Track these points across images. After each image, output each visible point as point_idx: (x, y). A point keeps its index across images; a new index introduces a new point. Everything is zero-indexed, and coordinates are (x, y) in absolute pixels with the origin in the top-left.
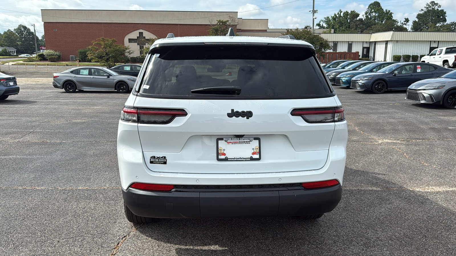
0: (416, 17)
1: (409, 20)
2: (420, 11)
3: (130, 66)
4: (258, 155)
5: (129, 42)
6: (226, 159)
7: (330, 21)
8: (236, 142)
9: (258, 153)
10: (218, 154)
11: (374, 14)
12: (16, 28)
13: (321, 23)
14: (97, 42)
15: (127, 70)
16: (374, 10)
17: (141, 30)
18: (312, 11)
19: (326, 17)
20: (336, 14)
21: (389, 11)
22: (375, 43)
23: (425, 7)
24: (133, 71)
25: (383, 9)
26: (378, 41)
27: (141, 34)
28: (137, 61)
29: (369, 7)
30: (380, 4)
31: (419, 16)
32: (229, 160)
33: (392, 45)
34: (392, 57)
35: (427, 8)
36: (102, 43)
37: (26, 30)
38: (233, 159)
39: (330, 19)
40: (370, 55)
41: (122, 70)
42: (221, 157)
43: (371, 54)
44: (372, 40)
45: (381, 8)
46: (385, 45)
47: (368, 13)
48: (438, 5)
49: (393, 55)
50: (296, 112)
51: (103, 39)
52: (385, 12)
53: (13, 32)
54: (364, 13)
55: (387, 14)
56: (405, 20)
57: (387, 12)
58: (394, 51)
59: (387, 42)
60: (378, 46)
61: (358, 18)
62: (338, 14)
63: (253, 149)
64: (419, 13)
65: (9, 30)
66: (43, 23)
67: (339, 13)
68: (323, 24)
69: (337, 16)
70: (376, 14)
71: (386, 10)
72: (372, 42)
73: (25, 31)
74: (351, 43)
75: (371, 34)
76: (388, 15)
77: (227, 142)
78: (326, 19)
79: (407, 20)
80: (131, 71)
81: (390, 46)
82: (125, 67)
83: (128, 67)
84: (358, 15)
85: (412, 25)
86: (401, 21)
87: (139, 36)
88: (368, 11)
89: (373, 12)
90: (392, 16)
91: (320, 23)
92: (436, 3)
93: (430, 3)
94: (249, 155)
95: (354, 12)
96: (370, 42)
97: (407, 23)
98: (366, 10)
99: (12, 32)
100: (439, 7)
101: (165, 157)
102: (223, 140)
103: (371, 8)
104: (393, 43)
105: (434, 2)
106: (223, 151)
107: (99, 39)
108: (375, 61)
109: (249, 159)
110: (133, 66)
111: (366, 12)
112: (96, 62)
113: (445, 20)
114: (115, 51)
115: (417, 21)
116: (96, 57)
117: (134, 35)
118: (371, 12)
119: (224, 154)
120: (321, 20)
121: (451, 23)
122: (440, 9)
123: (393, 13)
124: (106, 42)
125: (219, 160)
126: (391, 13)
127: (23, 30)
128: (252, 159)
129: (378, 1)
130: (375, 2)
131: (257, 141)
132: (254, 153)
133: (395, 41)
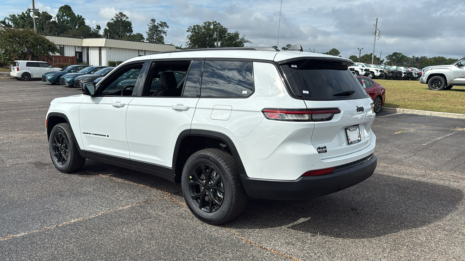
0: (106, 25)
1: (101, 27)
2: (111, 20)
7: (17, 20)
11: (66, 18)
13: (7, 21)
16: (65, 13)
18: (33, 10)
19: (12, 15)
20: (24, 13)
21: (81, 16)
22: (88, 48)
23: (115, 17)
25: (75, 14)
26: (90, 47)
29: (59, 10)
30: (72, 9)
31: (109, 24)
33: (106, 51)
34: (108, 63)
35: (117, 18)
39: (16, 17)
40: (83, 60)
43: (85, 59)
44: (84, 45)
45: (73, 13)
46: (98, 51)
47: (60, 16)
48: (126, 17)
49: (108, 61)
52: (77, 17)
54: (56, 16)
55: (79, 19)
56: (97, 27)
57: (78, 17)
58: (109, 57)
59: (100, 48)
60: (91, 51)
61: (51, 20)
62: (26, 13)
64: (109, 22)
67: (28, 13)
68: (9, 22)
69: (26, 15)
70: (68, 18)
71: (78, 15)
72: (84, 47)
74: (63, 46)
75: (82, 39)
76: (80, 21)
78: (12, 17)
79: (99, 27)
81: (104, 52)
84: (51, 17)
85: (104, 33)
86: (93, 28)
88: (59, 14)
89: (65, 16)
90: (85, 22)
91: (5, 21)
92: (124, 14)
93: (119, 14)
95: (47, 14)
96: (82, 47)
97: (99, 30)
98: (57, 13)
100: (127, 19)
103: (62, 11)
104: (107, 49)
105: (122, 13)
108: (90, 65)
111: (58, 14)
113: (132, 31)
115: (108, 29)
118: (63, 16)
120: (6, 18)
121: (137, 34)
122: (127, 20)
123: (85, 19)
126: (83, 19)
129: (69, 5)
130: (65, 5)
133: (108, 47)
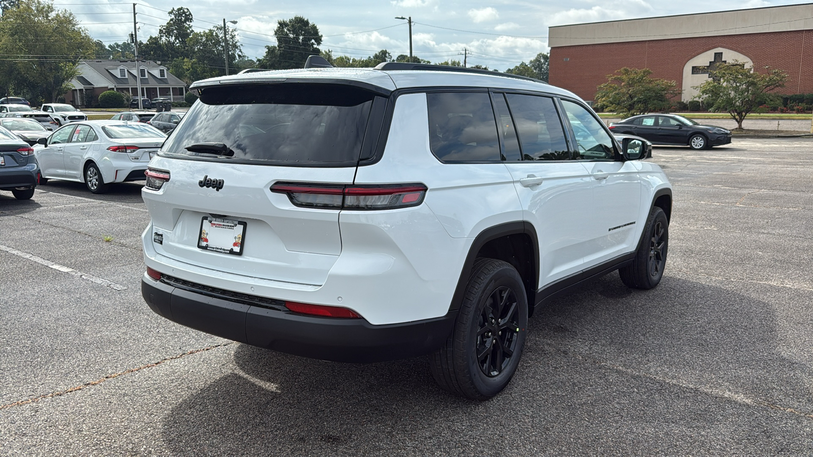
3: (654, 117)
4: (239, 248)
5: (693, 73)
6: (205, 248)
8: (220, 225)
9: (240, 245)
10: (200, 238)
12: (533, 60)
14: (616, 76)
15: (648, 124)
17: (720, 48)
24: (658, 128)
27: (718, 56)
28: (701, 108)
32: (208, 248)
36: (624, 77)
37: (546, 61)
38: (212, 249)
41: (639, 125)
42: (202, 243)
50: (279, 187)
51: (625, 70)
53: (529, 66)
63: (235, 238)
65: (522, 64)
66: (550, 48)
73: (545, 64)
77: (212, 224)
80: (655, 127)
82: (645, 120)
83: (651, 120)
87: (713, 60)
94: (229, 247)
99: (527, 66)
101: (162, 235)
102: (207, 220)
106: (206, 235)
107: (619, 71)
109: (228, 252)
110: (660, 118)
112: (611, 111)
114: (646, 90)
116: (612, 103)
117: (704, 59)
119: (206, 240)
124: (632, 76)
125: (199, 247)
127: (543, 61)
128: (232, 252)
131: (242, 227)
132: (235, 244)
